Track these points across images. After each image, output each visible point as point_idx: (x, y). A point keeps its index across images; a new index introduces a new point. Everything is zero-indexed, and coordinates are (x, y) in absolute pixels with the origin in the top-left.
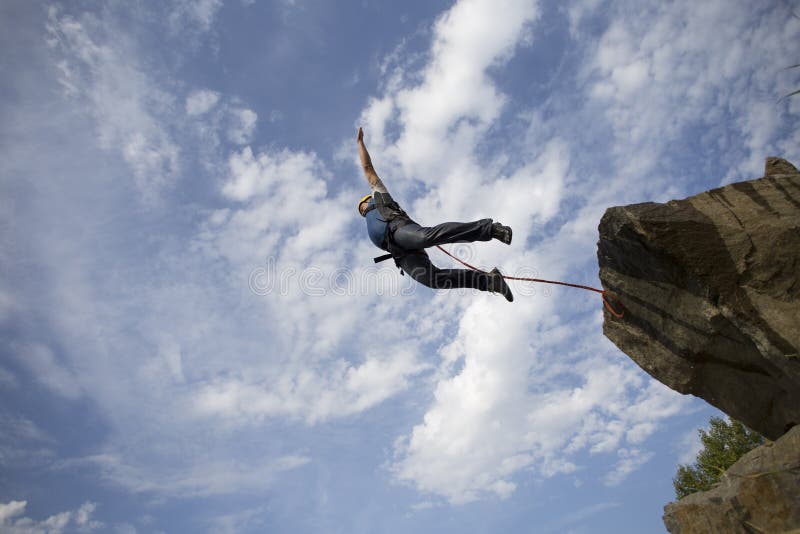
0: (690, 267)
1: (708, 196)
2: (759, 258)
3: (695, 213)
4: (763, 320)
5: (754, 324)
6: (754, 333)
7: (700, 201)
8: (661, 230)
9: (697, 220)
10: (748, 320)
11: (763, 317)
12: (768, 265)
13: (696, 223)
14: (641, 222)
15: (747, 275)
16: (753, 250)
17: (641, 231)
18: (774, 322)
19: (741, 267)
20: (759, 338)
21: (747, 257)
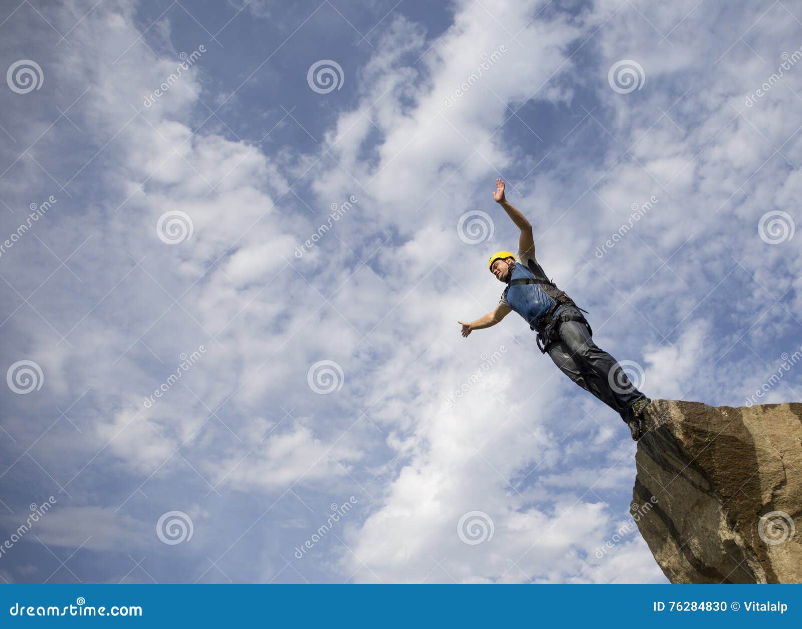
0: (717, 485)
1: (761, 410)
2: (787, 492)
3: (741, 427)
4: (768, 558)
5: (758, 561)
6: (757, 568)
7: (751, 414)
8: (700, 438)
9: (739, 436)
10: (755, 554)
11: (769, 555)
12: (792, 502)
13: (737, 440)
14: (683, 425)
15: (770, 507)
16: (783, 483)
17: (679, 435)
18: (778, 563)
19: (766, 498)
20: (760, 575)
21: (776, 488)
